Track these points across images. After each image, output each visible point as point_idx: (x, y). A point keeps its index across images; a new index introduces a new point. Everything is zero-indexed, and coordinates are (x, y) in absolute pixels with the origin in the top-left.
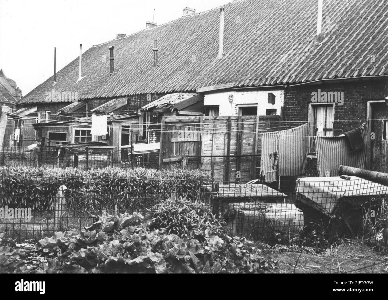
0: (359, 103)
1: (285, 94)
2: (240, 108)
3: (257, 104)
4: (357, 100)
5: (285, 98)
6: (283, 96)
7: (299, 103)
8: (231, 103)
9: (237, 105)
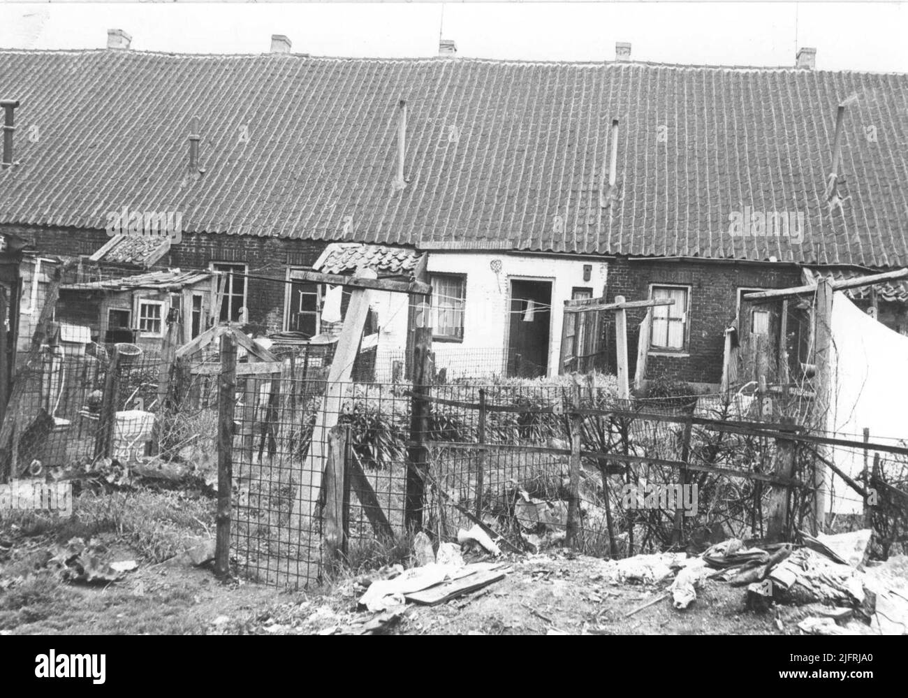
0: (728, 290)
1: (610, 269)
2: (512, 281)
3: (554, 278)
4: (725, 286)
5: (609, 274)
6: (605, 271)
7: (634, 283)
8: (497, 272)
9: (509, 276)
